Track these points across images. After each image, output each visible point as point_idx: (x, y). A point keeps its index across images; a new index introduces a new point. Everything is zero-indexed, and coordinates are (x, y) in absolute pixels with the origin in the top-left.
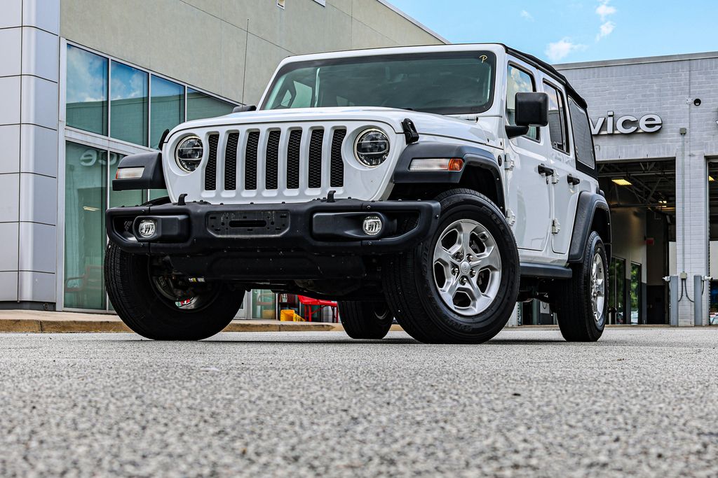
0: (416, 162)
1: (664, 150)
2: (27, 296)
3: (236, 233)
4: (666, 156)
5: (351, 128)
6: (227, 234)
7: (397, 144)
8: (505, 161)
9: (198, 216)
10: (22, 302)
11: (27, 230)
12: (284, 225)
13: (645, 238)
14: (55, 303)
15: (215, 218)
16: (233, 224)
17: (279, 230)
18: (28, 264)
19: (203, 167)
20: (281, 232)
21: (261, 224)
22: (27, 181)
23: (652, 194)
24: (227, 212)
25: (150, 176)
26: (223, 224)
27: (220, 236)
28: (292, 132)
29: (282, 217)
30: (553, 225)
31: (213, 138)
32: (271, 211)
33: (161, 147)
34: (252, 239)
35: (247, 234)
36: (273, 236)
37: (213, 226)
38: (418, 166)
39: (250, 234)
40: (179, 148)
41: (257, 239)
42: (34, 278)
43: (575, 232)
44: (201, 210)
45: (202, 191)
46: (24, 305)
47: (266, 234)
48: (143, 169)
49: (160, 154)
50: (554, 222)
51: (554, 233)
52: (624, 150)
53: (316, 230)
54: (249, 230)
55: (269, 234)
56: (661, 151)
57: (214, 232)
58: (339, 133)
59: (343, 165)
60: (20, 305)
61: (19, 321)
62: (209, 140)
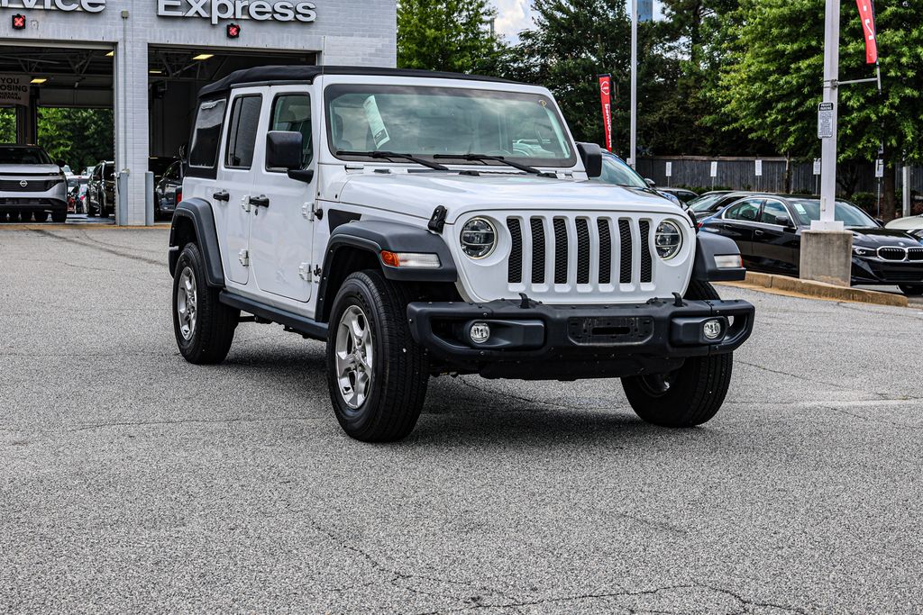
3: (599, 341)
6: (589, 342)
9: (560, 323)
12: (647, 332)
15: (576, 324)
16: (596, 331)
17: (642, 338)
20: (644, 339)
21: (625, 331)
24: (589, 317)
26: (585, 331)
27: (581, 344)
29: (645, 323)
32: (635, 317)
34: (615, 347)
35: (610, 342)
36: (636, 343)
37: (573, 333)
39: (613, 342)
41: (620, 347)
44: (560, 315)
47: (629, 341)
54: (612, 337)
55: (632, 341)
57: (575, 339)
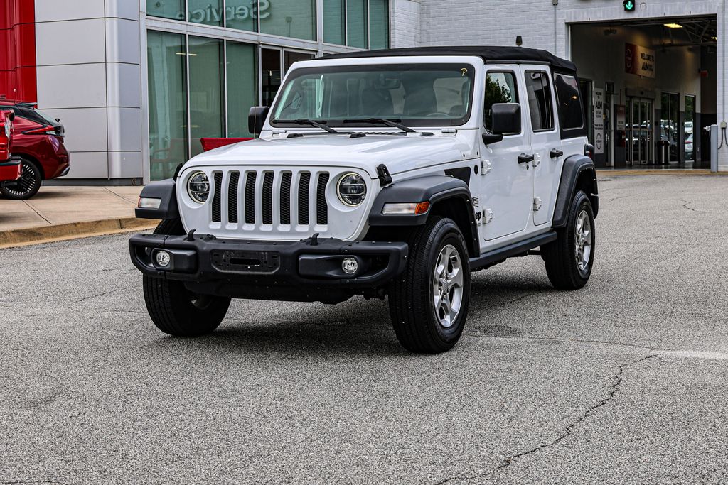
0: (388, 206)
1: (706, 7)
2: (117, 173)
3: (236, 270)
4: (708, 13)
5: (333, 173)
6: (229, 270)
7: (373, 188)
8: (482, 167)
9: (205, 253)
10: (111, 179)
11: (114, 114)
12: (275, 265)
13: (699, 71)
14: (142, 178)
15: (217, 255)
16: (233, 261)
17: (271, 269)
18: (116, 145)
19: (210, 201)
20: (273, 270)
21: (256, 262)
22: (113, 70)
23: (704, 31)
24: (228, 250)
25: (166, 208)
26: (225, 261)
27: (222, 271)
28: (284, 175)
29: (273, 257)
30: (535, 203)
31: (218, 176)
32: (264, 252)
33: (175, 179)
34: (249, 275)
35: (245, 271)
36: (266, 273)
37: (216, 262)
38: (390, 210)
39: (247, 271)
40: (190, 181)
41: (253, 275)
42: (122, 158)
43: (559, 199)
44: (207, 246)
45: (210, 223)
46: (115, 182)
47: (260, 271)
48: (160, 200)
49: (175, 185)
50: (535, 200)
51: (535, 210)
52: (669, 8)
53: (301, 271)
55: (263, 271)
56: (704, 8)
57: (217, 267)
58: (324, 177)
59: (327, 208)
60: (111, 182)
61: (100, 221)
62: (215, 177)
